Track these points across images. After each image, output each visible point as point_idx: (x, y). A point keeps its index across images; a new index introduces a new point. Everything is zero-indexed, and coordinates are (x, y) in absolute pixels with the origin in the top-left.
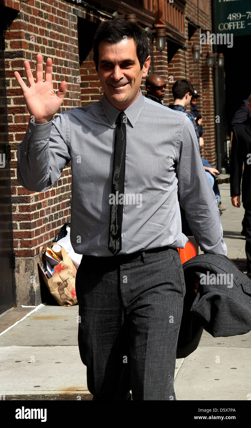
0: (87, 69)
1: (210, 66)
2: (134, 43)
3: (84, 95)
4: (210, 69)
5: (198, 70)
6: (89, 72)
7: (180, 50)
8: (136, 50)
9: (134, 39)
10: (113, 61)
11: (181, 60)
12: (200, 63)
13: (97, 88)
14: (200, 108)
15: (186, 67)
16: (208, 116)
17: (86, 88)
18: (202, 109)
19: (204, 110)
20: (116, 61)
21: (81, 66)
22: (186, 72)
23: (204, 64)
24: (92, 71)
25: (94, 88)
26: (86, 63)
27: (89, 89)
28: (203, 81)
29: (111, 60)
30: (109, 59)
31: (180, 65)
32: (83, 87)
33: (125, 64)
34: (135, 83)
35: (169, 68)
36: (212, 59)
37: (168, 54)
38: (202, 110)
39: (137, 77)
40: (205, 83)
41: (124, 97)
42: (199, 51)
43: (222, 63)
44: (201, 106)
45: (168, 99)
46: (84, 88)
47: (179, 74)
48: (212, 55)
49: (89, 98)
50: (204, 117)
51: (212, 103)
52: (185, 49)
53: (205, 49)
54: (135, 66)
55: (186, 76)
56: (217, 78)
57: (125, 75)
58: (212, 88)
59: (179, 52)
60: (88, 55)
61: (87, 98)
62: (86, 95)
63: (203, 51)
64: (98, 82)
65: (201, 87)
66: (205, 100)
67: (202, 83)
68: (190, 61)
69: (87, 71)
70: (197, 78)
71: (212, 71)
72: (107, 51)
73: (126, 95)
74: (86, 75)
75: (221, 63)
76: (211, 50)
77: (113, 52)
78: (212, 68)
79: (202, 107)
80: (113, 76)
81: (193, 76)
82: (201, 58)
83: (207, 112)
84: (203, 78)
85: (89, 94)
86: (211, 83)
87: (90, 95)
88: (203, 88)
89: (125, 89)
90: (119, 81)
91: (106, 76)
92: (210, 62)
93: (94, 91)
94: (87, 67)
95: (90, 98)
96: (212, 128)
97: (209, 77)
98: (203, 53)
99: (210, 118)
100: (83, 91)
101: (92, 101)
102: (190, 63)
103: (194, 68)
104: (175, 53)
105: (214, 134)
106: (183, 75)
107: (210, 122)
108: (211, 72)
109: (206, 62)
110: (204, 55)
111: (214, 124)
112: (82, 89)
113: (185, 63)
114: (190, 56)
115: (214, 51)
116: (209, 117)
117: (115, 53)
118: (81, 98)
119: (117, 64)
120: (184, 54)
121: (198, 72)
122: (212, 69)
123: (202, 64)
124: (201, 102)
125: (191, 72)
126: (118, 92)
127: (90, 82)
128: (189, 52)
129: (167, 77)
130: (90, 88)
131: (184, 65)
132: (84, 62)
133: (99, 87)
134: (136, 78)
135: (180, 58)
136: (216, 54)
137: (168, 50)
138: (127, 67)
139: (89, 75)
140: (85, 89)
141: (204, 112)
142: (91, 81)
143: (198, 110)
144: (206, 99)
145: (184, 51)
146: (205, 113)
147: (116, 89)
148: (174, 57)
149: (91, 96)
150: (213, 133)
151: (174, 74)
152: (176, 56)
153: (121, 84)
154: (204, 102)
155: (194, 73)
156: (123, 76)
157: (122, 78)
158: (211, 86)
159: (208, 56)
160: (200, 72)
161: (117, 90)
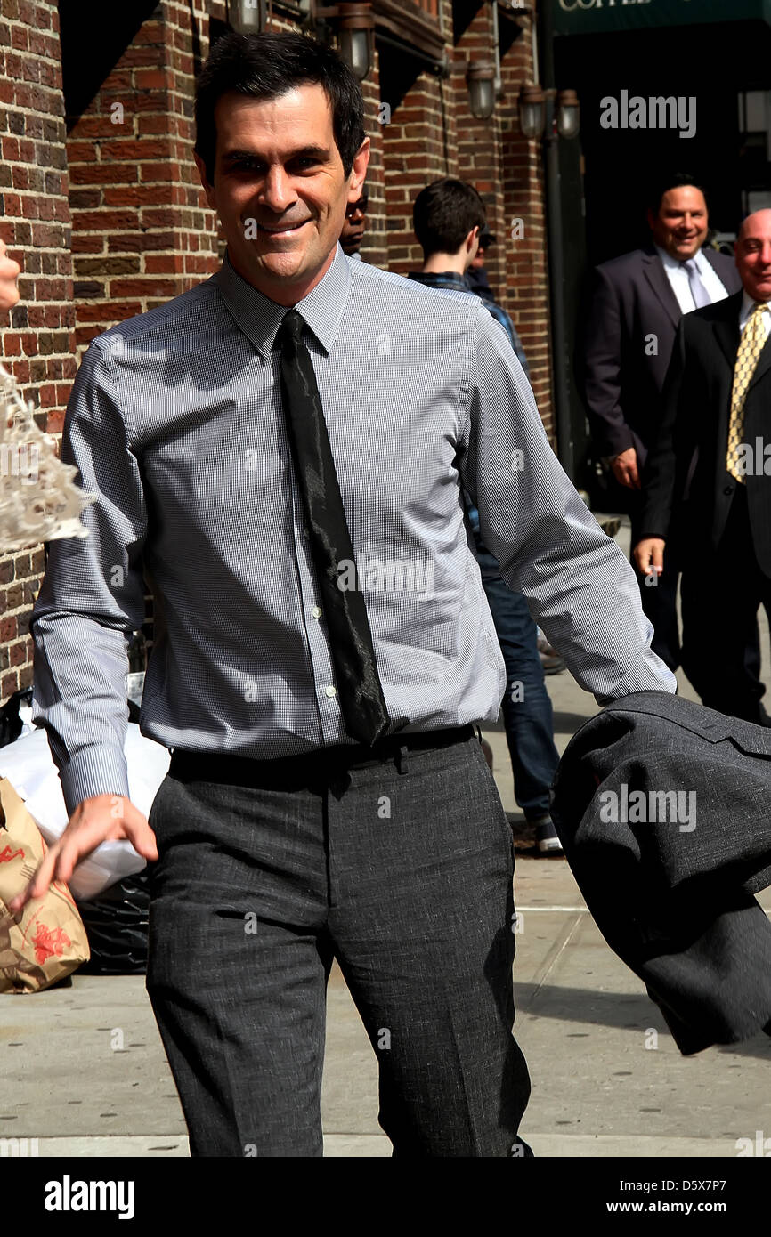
0: (94, 144)
1: (531, 136)
2: (327, 97)
3: (83, 233)
4: (532, 144)
5: (490, 148)
6: (103, 153)
7: (423, 77)
8: (331, 120)
9: (326, 87)
10: (263, 152)
11: (428, 113)
12: (495, 123)
13: (131, 209)
14: (497, 279)
15: (445, 138)
16: (525, 308)
17: (92, 210)
18: (503, 285)
19: (510, 288)
20: (275, 153)
21: (74, 132)
22: (446, 153)
23: (510, 126)
24: (113, 150)
25: (120, 209)
26: (89, 121)
27: (102, 214)
28: (506, 187)
29: (259, 151)
30: (253, 147)
31: (423, 131)
32: (80, 207)
33: (302, 161)
34: (331, 219)
35: (385, 142)
36: (537, 108)
37: (381, 90)
38: (502, 289)
39: (337, 199)
40: (513, 192)
41: (298, 262)
42: (490, 81)
43: (573, 123)
44: (502, 273)
45: (383, 250)
46: (83, 211)
47: (424, 163)
48: (536, 97)
49: (102, 246)
50: (513, 311)
51: (540, 263)
52: (441, 74)
53: (513, 75)
54: (330, 166)
55: (446, 167)
56: (556, 177)
57: (301, 194)
58: (538, 210)
59: (422, 85)
60: (99, 94)
61: (94, 245)
62: (92, 233)
63: (507, 81)
64: (133, 189)
65: (500, 208)
66: (514, 251)
67: (502, 193)
68: (462, 117)
69: (94, 152)
70: (488, 175)
71: (538, 151)
72: (245, 122)
73: (305, 254)
74: (92, 164)
75: (567, 122)
76: (533, 80)
77: (264, 126)
78: (537, 142)
79: (504, 276)
80: (265, 196)
81: (472, 167)
82: (498, 106)
83: (523, 293)
84: (506, 174)
85: (102, 230)
86: (535, 192)
87: (106, 233)
88: (509, 210)
89: (300, 235)
90: (282, 213)
91: (243, 199)
92: (532, 121)
93: (120, 221)
94: (94, 137)
95: (106, 245)
96: (541, 352)
97: (527, 173)
98: (506, 88)
99: (532, 316)
100: (79, 222)
101: (113, 255)
102: (460, 123)
103: (476, 139)
104: (408, 89)
105: (550, 371)
106: (437, 165)
107: (532, 328)
108: (533, 156)
109: (516, 118)
110: (508, 95)
111: (546, 336)
112: (74, 214)
113: (444, 123)
114: (458, 97)
115: (544, 83)
116: (529, 311)
117: (269, 129)
118: (74, 244)
119: (277, 160)
120: (440, 91)
121: (489, 154)
122: (539, 145)
123: (504, 125)
124: (502, 260)
125: (464, 155)
126: (278, 247)
127: (103, 190)
128: (457, 84)
129: (381, 172)
130: (105, 209)
131: (440, 129)
132: (84, 117)
133: (138, 207)
134: (332, 205)
135: (423, 105)
136: (551, 91)
137: (382, 79)
138: (307, 170)
139: (100, 162)
140: (88, 213)
141: (511, 294)
142: (107, 186)
143: (491, 286)
144: (518, 249)
145: (440, 81)
146: (517, 299)
147: (273, 236)
148: (403, 103)
149: (110, 239)
150: (545, 369)
151: (404, 163)
152: (410, 97)
153: (291, 224)
154: (511, 258)
155: (476, 158)
156: (295, 197)
157: (292, 205)
158: (536, 204)
159: (523, 100)
160: (496, 156)
161: (277, 239)
